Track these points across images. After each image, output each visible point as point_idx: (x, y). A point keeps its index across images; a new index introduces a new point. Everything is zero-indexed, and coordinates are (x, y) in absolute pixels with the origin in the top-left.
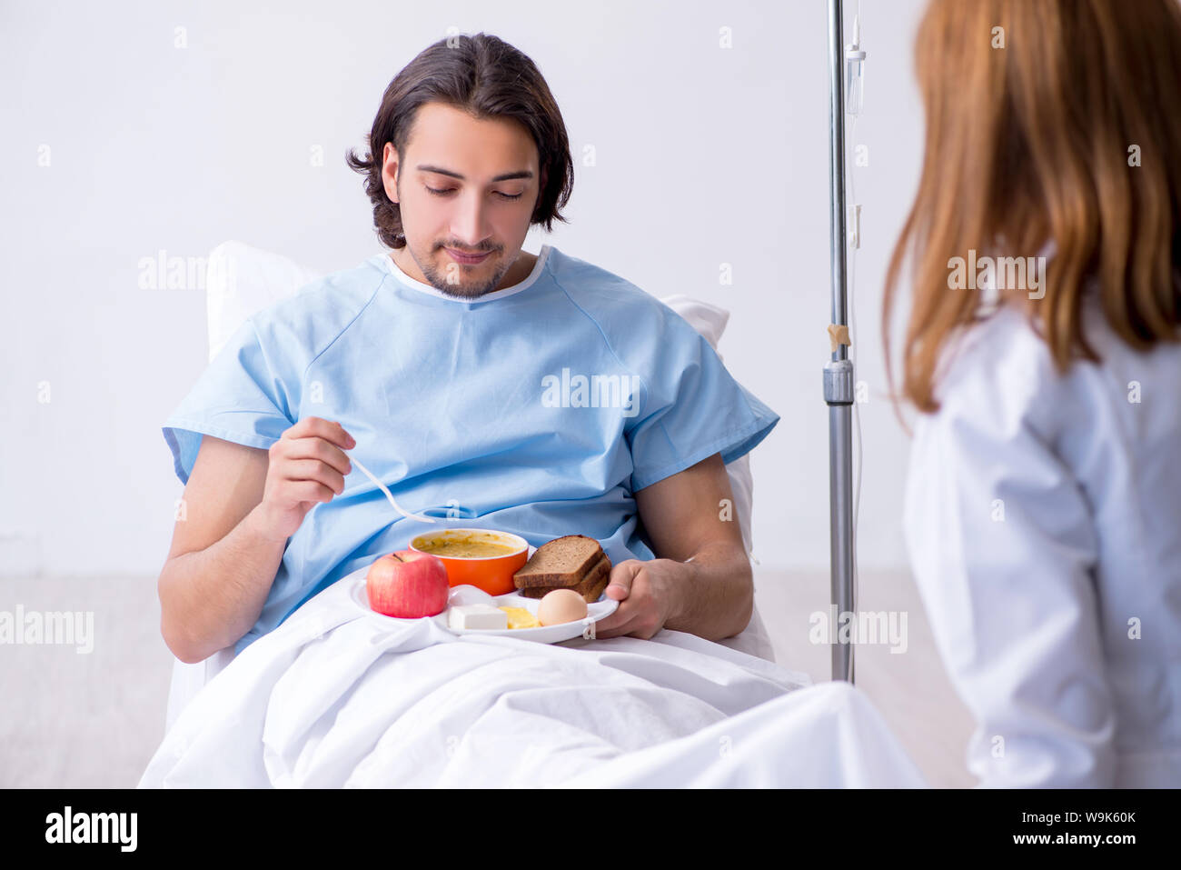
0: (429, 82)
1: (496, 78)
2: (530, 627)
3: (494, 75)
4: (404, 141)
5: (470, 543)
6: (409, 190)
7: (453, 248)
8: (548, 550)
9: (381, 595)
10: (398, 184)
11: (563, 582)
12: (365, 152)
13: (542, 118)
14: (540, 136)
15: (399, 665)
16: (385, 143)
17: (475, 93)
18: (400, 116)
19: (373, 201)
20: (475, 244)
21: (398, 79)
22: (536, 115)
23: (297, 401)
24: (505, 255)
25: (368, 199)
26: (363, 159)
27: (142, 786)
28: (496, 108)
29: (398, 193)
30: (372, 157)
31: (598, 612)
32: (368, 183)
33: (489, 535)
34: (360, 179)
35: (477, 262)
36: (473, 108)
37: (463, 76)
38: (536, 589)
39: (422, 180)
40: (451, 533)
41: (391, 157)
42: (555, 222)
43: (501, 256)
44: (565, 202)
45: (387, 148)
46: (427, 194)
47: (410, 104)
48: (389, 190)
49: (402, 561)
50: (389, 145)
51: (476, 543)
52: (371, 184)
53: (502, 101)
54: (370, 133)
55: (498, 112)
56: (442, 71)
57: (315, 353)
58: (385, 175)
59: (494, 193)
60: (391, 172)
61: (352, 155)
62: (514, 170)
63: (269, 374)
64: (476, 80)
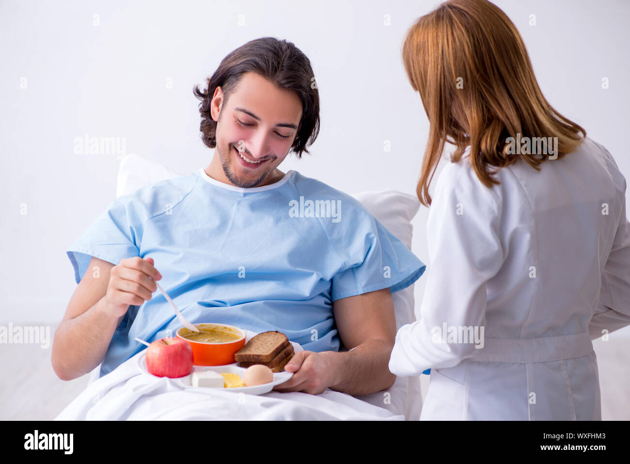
1: (290, 68)
2: (237, 386)
3: (290, 66)
4: (230, 90)
5: (215, 332)
6: (227, 117)
8: (257, 339)
9: (152, 364)
10: (220, 113)
11: (261, 359)
12: (204, 88)
16: (217, 87)
17: (278, 74)
18: (231, 76)
19: (202, 116)
20: (258, 157)
23: (141, 240)
25: (200, 114)
26: (202, 92)
28: (288, 85)
29: (219, 116)
30: (207, 92)
31: (280, 379)
32: (201, 106)
33: (226, 328)
34: (198, 102)
36: (276, 82)
37: (274, 62)
38: (246, 363)
39: (235, 114)
40: (204, 326)
41: (219, 94)
42: (304, 153)
44: (312, 143)
46: (237, 123)
47: (240, 70)
48: (213, 113)
49: (167, 344)
50: (219, 88)
51: (219, 332)
52: (203, 106)
54: (210, 78)
56: (261, 56)
57: (155, 214)
58: (213, 104)
59: (275, 131)
60: (217, 104)
61: (197, 88)
62: (289, 122)
63: (128, 224)
64: (280, 66)
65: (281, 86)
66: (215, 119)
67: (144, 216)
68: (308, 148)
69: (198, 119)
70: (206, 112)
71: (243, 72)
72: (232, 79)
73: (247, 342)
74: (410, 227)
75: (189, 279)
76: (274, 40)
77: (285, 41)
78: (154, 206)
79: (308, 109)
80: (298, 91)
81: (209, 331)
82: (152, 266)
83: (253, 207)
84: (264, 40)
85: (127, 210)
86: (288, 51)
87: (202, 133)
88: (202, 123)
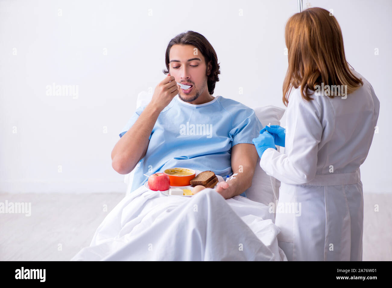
8: (201, 174)
11: (202, 183)
28: (186, 41)
36: (181, 44)
39: (172, 65)
49: (158, 176)
55: (187, 43)
59: (190, 65)
73: (196, 176)
83: (201, 112)
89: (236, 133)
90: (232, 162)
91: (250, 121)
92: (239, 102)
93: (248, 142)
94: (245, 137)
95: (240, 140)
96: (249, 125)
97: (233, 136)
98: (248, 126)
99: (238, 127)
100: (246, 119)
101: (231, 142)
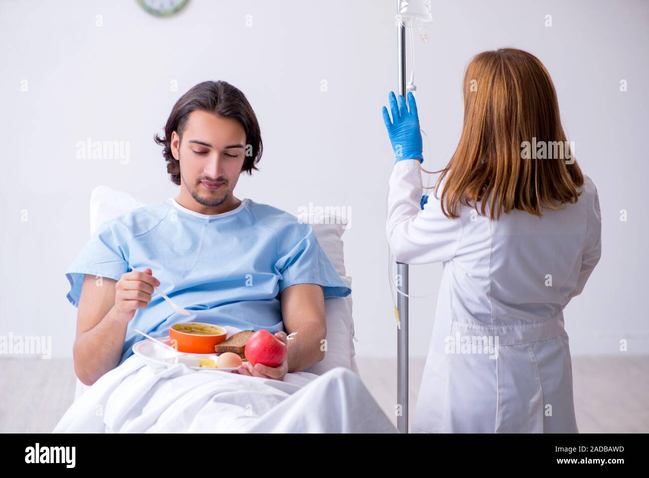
0: (196, 100)
1: (227, 100)
3: (227, 98)
4: (182, 129)
6: (185, 153)
7: (206, 180)
10: (179, 151)
11: (233, 350)
12: (162, 135)
13: (249, 119)
14: (247, 127)
15: (169, 384)
16: (172, 131)
17: (218, 106)
18: (181, 117)
19: (167, 160)
20: (216, 178)
21: (180, 100)
22: (246, 117)
23: (128, 256)
24: (229, 185)
25: (164, 159)
26: (162, 139)
27: (54, 432)
28: (228, 113)
29: (179, 155)
30: (166, 138)
35: (217, 189)
36: (217, 113)
37: (213, 98)
39: (191, 148)
41: (175, 137)
42: (253, 171)
43: (227, 186)
44: (258, 161)
45: (174, 134)
46: (193, 154)
47: (186, 111)
48: (174, 153)
50: (174, 132)
53: (231, 109)
54: (165, 126)
55: (228, 115)
56: (201, 96)
57: (137, 234)
58: (172, 146)
59: (225, 154)
60: (175, 145)
61: (157, 137)
62: (235, 144)
63: (116, 244)
64: (218, 100)
65: (222, 115)
66: (177, 158)
67: (129, 237)
68: (256, 165)
69: (164, 163)
70: (168, 154)
71: (190, 111)
72: (182, 120)
73: (227, 338)
74: (342, 243)
75: (175, 289)
76: (211, 82)
77: (219, 81)
78: (135, 228)
79: (250, 131)
80: (236, 117)
81: (199, 329)
82: (150, 276)
83: (220, 229)
84: (204, 84)
85: (113, 232)
86: (223, 87)
87: (170, 174)
88: (168, 166)
89: (286, 267)
90: (283, 316)
91: (309, 243)
92: (283, 210)
93: (309, 280)
94: (304, 272)
95: (296, 279)
96: (309, 249)
97: (282, 271)
98: (307, 252)
99: (291, 254)
100: (303, 239)
101: (280, 282)
